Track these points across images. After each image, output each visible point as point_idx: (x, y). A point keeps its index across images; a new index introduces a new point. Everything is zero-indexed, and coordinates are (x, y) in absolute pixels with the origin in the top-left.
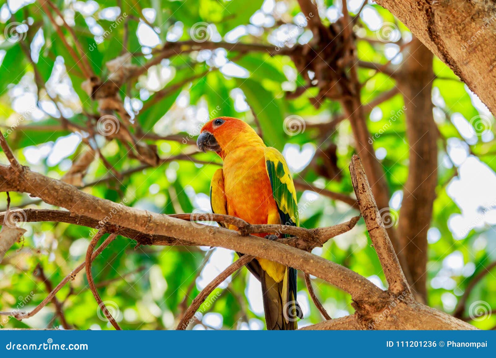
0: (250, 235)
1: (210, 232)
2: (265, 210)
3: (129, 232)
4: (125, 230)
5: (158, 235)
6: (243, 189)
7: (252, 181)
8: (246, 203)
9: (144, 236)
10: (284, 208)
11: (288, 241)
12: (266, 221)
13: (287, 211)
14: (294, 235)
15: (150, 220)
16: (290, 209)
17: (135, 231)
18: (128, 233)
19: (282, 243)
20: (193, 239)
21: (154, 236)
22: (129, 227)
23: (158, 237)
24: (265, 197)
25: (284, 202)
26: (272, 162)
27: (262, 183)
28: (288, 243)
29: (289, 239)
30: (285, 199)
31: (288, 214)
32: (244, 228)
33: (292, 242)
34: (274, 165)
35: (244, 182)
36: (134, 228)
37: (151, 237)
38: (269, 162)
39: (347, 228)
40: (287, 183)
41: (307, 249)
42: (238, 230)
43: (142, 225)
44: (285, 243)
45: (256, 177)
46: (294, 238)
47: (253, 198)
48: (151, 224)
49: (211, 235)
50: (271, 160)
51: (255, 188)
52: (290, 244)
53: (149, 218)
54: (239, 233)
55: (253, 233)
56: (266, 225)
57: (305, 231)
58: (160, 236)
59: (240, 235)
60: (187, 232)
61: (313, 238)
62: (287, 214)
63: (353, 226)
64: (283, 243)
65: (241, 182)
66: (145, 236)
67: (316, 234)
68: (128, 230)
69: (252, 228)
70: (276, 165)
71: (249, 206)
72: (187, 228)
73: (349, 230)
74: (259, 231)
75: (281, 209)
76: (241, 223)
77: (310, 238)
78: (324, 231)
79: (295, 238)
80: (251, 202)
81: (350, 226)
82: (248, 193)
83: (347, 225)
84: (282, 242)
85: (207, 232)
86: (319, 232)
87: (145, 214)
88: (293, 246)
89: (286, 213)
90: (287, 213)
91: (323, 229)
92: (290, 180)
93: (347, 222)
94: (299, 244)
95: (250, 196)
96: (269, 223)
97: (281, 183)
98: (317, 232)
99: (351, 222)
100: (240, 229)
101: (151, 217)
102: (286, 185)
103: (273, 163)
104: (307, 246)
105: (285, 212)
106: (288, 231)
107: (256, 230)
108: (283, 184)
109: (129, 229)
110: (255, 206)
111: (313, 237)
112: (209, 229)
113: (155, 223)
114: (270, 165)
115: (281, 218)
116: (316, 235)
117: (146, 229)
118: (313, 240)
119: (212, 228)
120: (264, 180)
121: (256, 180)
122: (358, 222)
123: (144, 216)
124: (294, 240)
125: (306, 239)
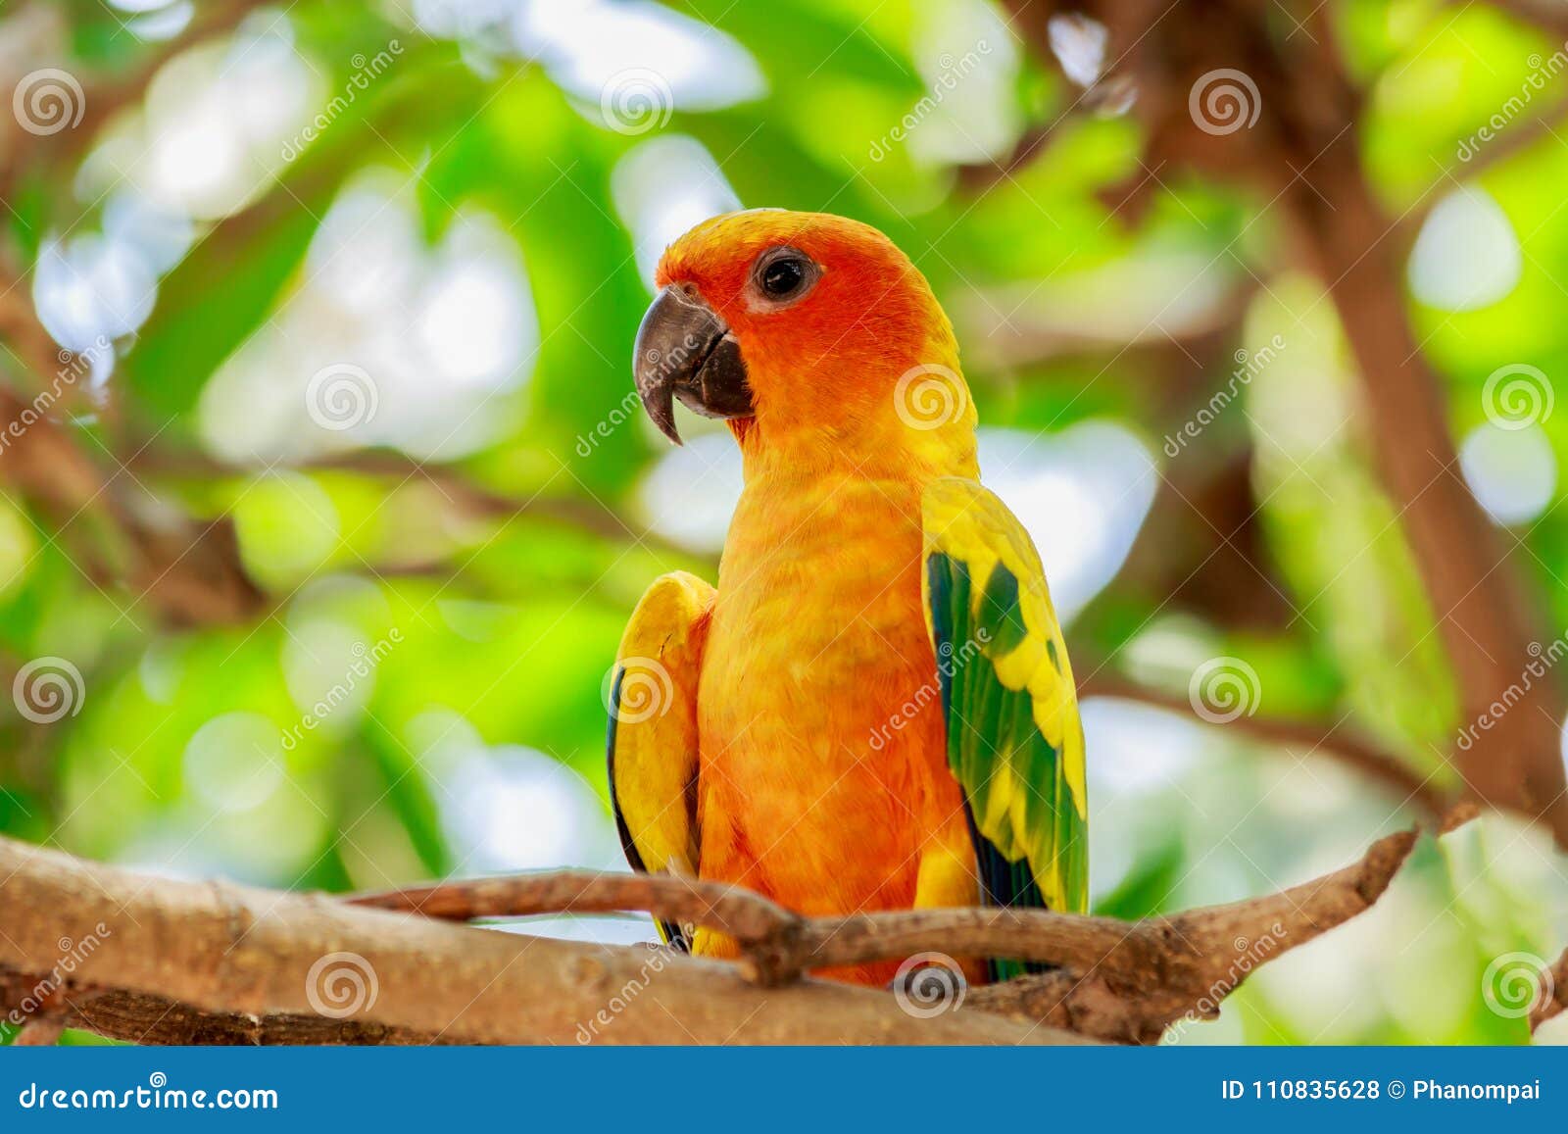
0: (806, 975)
1: (581, 976)
2: (906, 834)
3: (126, 1008)
4: (100, 1000)
5: (292, 1016)
6: (789, 706)
7: (844, 668)
8: (803, 788)
9: (215, 1028)
10: (1006, 825)
11: (1024, 994)
12: (905, 894)
13: (1023, 845)
14: (1054, 959)
15: (239, 934)
16: (1038, 837)
17: (158, 999)
18: (122, 1014)
19: (988, 1009)
20: (488, 1026)
21: (268, 1021)
22: (127, 980)
23: (292, 1024)
24: (907, 762)
25: (1006, 794)
26: (956, 561)
27: (896, 682)
28: (1024, 1005)
29: (1025, 987)
30: (1013, 776)
31: (1024, 862)
32: (768, 940)
33: (1045, 1002)
34: (966, 582)
35: (799, 671)
36: (152, 986)
37: (253, 1025)
38: (940, 560)
39: (1348, 902)
40: (1036, 690)
41: (1135, 1036)
42: (737, 956)
43: (194, 965)
44: (1006, 1012)
45: (870, 650)
46: (1053, 975)
47: (838, 764)
48: (249, 958)
49: (587, 993)
50: (956, 551)
51: (856, 706)
52: (1037, 1010)
53: (234, 926)
54: (745, 968)
55: (824, 965)
56: (904, 915)
57: (1116, 934)
58: (300, 1017)
59: (747, 985)
60: (456, 986)
61: (1162, 968)
62: (1018, 864)
63: (1383, 887)
64: (999, 1011)
65: (781, 669)
66: (215, 1023)
67: (1178, 947)
68: (117, 996)
69: (814, 940)
70: (979, 585)
71: (815, 805)
72: (450, 963)
73: (1358, 911)
74: (856, 954)
75: (988, 829)
76: (752, 913)
77: (1142, 974)
78: (1221, 925)
79: (1060, 979)
80: (830, 786)
81: (1366, 887)
82: (811, 733)
83: (1347, 886)
84: (991, 1005)
85: (567, 981)
86: (1195, 937)
87: (207, 901)
88: (1054, 1024)
89: (1013, 856)
90: (1021, 856)
91: (1211, 918)
92: (1053, 669)
93: (1350, 869)
94: (1083, 1011)
95: (823, 748)
96: (925, 898)
97: (999, 687)
98: (1179, 935)
99: (1367, 865)
100: (746, 945)
101: (242, 915)
102: (1026, 697)
103: (964, 566)
104: (1135, 1017)
105: (1009, 848)
106: (1019, 943)
107: (839, 951)
108: (1012, 694)
109: (125, 994)
110: (846, 807)
111: (1162, 960)
112: (571, 959)
113: (270, 947)
114: (949, 578)
115: (987, 879)
116: (1177, 953)
117: (224, 987)
118: (1163, 982)
119: (592, 956)
120: (910, 671)
121: (863, 668)
122: (1408, 861)
123: (203, 918)
124: (1054, 991)
125: (1124, 980)
